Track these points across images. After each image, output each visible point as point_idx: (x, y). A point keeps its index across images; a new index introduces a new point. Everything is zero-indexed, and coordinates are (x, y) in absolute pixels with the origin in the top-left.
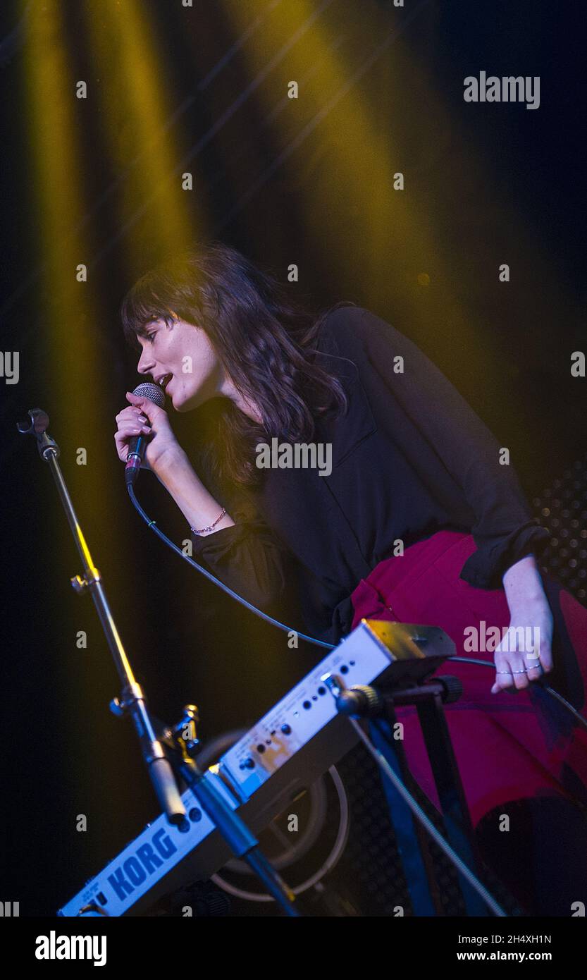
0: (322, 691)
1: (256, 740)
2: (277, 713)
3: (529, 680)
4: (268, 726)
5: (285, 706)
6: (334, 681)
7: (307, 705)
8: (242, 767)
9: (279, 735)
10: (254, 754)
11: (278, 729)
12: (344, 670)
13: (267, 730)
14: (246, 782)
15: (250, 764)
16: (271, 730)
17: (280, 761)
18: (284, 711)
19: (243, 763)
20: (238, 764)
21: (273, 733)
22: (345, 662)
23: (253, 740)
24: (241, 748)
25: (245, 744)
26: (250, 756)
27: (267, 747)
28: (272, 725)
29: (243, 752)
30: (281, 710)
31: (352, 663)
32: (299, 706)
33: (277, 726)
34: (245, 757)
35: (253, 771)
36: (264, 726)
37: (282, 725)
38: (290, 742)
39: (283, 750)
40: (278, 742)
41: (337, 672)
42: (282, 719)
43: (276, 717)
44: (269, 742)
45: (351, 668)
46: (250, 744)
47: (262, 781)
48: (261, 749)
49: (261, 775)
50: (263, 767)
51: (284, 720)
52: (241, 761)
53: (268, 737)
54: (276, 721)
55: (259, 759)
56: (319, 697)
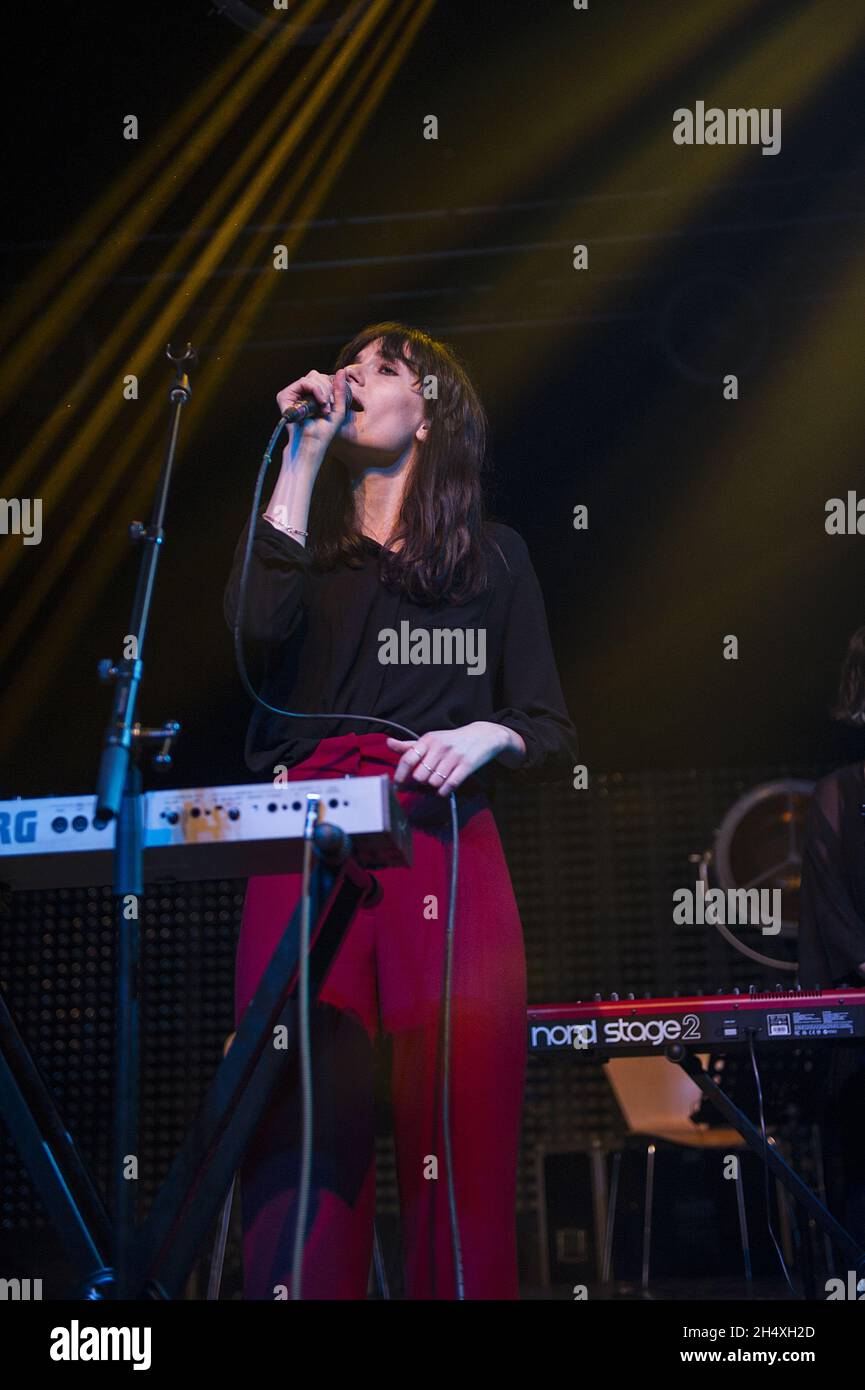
0: (297, 806)
1: (197, 801)
2: (238, 793)
3: (427, 780)
4: (219, 798)
5: (250, 792)
6: (316, 806)
7: (272, 808)
8: (163, 815)
9: (223, 814)
10: (185, 813)
11: (227, 809)
12: (334, 804)
13: (215, 800)
14: (156, 831)
15: (173, 819)
16: (219, 803)
17: (205, 837)
18: (245, 796)
19: (168, 813)
20: (161, 810)
21: (219, 808)
22: (341, 800)
23: (194, 798)
24: (177, 797)
25: (183, 797)
26: (179, 812)
27: (203, 816)
28: (223, 800)
29: (176, 802)
30: (243, 793)
31: (346, 804)
32: (264, 804)
33: (229, 804)
34: (173, 809)
35: (171, 827)
36: (214, 795)
37: (233, 807)
38: (228, 828)
39: (217, 829)
40: (217, 819)
41: (325, 802)
42: (238, 801)
43: (234, 796)
44: (208, 813)
45: (341, 806)
46: (189, 800)
47: (172, 842)
48: (196, 813)
49: (173, 837)
50: (184, 831)
51: (239, 804)
52: (168, 808)
53: (211, 807)
54: (230, 799)
55: (186, 820)
56: (290, 809)
